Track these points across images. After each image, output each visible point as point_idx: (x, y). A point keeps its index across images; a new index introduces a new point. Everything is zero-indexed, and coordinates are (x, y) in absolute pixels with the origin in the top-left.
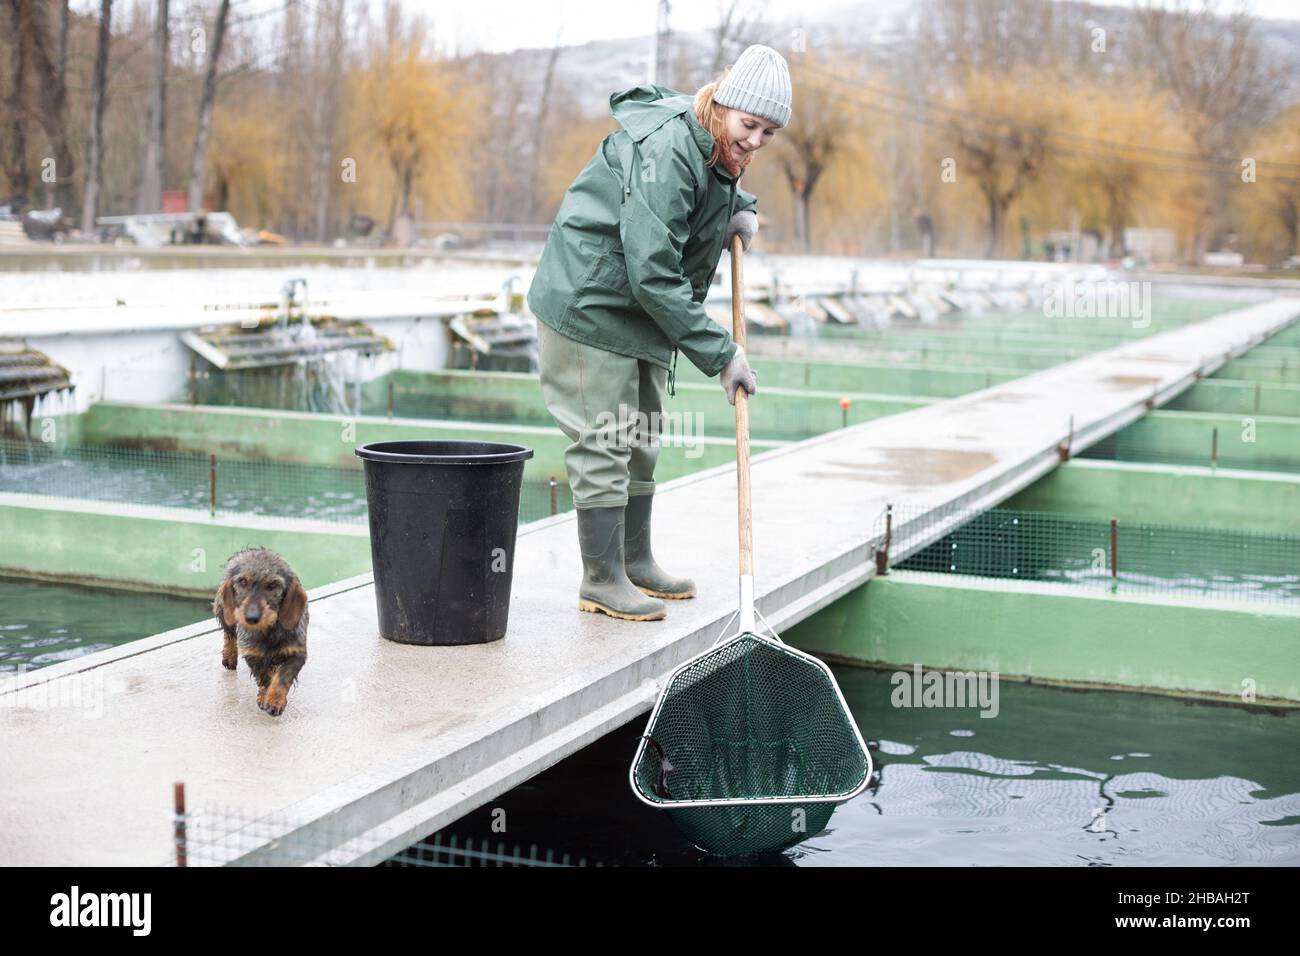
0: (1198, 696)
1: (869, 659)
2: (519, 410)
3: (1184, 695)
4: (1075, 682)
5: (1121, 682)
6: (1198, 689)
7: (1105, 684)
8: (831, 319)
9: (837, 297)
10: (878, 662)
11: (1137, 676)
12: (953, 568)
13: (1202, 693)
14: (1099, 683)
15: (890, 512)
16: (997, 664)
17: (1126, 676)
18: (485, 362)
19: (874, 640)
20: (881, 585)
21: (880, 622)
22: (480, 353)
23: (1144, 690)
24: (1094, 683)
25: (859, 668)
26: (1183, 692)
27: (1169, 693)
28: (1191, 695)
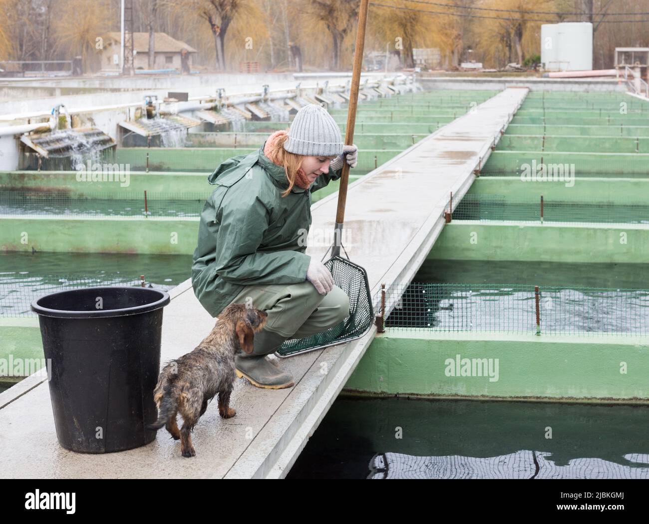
0: (599, 401)
1: (376, 391)
2: (73, 196)
3: (590, 401)
4: (517, 397)
5: (548, 395)
6: (598, 397)
7: (537, 398)
8: (255, 117)
9: (256, 103)
10: (382, 393)
11: (558, 391)
12: (429, 325)
13: (602, 399)
14: (534, 397)
15: (384, 290)
16: (464, 389)
17: (551, 392)
18: (46, 164)
19: (380, 378)
20: (381, 340)
21: (382, 366)
22: (43, 159)
23: (564, 401)
24: (530, 397)
25: (369, 398)
26: (589, 399)
27: (580, 401)
28: (594, 401)
